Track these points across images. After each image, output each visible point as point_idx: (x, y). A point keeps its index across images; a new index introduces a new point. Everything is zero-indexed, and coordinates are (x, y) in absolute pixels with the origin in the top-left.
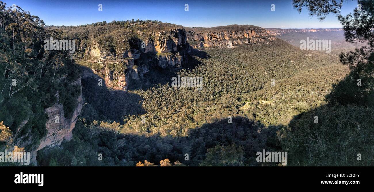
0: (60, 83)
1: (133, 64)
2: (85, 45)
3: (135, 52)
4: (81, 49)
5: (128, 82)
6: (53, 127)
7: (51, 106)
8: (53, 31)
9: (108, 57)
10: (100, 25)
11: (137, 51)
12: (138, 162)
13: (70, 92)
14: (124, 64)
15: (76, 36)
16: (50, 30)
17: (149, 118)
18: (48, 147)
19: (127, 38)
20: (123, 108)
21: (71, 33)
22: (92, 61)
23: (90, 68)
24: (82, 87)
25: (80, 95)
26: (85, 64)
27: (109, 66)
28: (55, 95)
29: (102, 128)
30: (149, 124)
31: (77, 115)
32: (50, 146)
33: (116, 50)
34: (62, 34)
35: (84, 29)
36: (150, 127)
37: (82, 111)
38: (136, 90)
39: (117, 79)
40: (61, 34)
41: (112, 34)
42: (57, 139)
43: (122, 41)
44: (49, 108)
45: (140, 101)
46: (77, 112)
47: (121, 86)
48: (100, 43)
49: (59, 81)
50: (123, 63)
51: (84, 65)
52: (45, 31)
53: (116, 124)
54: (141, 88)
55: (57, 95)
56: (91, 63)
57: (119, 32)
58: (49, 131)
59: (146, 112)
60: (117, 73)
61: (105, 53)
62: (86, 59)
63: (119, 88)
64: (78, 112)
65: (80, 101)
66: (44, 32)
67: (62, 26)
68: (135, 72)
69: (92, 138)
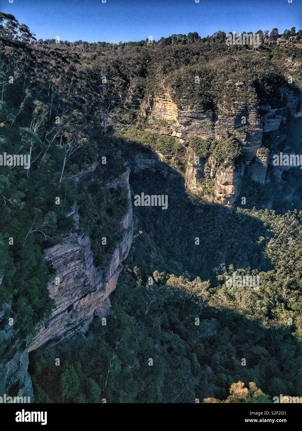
0: (78, 185)
1: (258, 144)
2: (140, 90)
3: (268, 112)
4: (129, 100)
5: (238, 186)
6: (66, 291)
7: (60, 242)
8: (53, 53)
9: (196, 123)
10: (180, 41)
11: (273, 111)
12: (237, 382)
13: (104, 205)
14: (235, 142)
15: (117, 67)
16: (47, 50)
17: (275, 283)
18: (56, 339)
19: (252, 76)
20: (220, 248)
21: (103, 62)
22: (156, 132)
23: (150, 147)
24: (131, 192)
25: (126, 213)
26: (140, 139)
27: (197, 144)
28: (69, 215)
29: (171, 289)
30: (274, 298)
31: (120, 258)
32: (61, 337)
33: (219, 106)
34: (79, 63)
35: (138, 51)
36: (275, 306)
37: (131, 249)
38: (257, 209)
39: (214, 177)
40: (76, 61)
41: (212, 64)
42: (79, 318)
43: (237, 84)
44: (55, 248)
45: (262, 238)
46: (121, 252)
47: (221, 195)
48: (178, 86)
49: (77, 180)
50: (231, 138)
51: (136, 139)
52: (33, 53)
53: (200, 284)
54: (270, 205)
55: (73, 214)
56: (153, 135)
57: (232, 60)
58: (57, 303)
59: (272, 267)
60: (215, 162)
61: (188, 111)
62: (141, 126)
63: (216, 199)
64: (123, 251)
65: (126, 227)
66: (32, 56)
67: (78, 43)
68: (260, 163)
69: (149, 312)
